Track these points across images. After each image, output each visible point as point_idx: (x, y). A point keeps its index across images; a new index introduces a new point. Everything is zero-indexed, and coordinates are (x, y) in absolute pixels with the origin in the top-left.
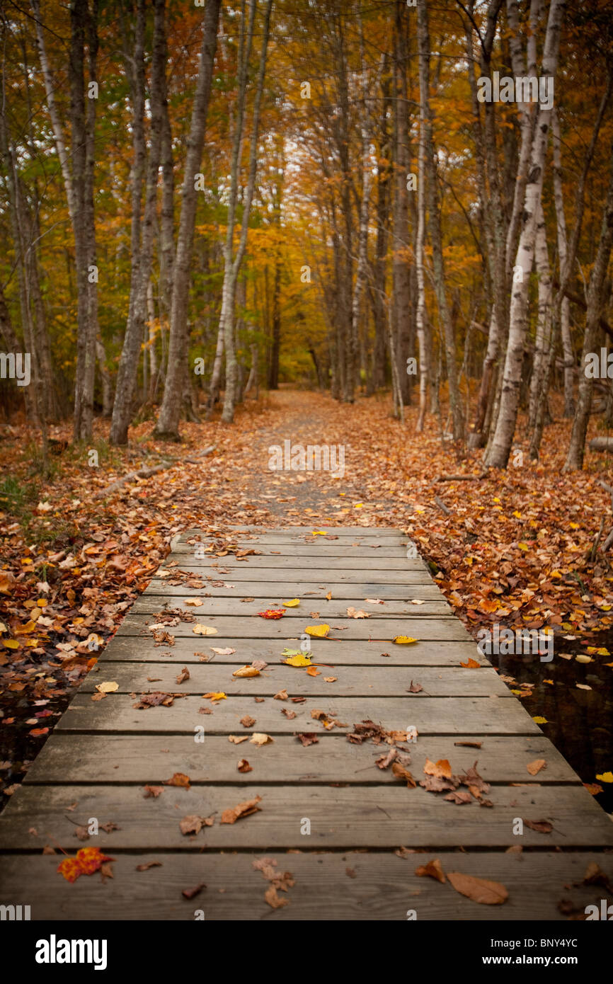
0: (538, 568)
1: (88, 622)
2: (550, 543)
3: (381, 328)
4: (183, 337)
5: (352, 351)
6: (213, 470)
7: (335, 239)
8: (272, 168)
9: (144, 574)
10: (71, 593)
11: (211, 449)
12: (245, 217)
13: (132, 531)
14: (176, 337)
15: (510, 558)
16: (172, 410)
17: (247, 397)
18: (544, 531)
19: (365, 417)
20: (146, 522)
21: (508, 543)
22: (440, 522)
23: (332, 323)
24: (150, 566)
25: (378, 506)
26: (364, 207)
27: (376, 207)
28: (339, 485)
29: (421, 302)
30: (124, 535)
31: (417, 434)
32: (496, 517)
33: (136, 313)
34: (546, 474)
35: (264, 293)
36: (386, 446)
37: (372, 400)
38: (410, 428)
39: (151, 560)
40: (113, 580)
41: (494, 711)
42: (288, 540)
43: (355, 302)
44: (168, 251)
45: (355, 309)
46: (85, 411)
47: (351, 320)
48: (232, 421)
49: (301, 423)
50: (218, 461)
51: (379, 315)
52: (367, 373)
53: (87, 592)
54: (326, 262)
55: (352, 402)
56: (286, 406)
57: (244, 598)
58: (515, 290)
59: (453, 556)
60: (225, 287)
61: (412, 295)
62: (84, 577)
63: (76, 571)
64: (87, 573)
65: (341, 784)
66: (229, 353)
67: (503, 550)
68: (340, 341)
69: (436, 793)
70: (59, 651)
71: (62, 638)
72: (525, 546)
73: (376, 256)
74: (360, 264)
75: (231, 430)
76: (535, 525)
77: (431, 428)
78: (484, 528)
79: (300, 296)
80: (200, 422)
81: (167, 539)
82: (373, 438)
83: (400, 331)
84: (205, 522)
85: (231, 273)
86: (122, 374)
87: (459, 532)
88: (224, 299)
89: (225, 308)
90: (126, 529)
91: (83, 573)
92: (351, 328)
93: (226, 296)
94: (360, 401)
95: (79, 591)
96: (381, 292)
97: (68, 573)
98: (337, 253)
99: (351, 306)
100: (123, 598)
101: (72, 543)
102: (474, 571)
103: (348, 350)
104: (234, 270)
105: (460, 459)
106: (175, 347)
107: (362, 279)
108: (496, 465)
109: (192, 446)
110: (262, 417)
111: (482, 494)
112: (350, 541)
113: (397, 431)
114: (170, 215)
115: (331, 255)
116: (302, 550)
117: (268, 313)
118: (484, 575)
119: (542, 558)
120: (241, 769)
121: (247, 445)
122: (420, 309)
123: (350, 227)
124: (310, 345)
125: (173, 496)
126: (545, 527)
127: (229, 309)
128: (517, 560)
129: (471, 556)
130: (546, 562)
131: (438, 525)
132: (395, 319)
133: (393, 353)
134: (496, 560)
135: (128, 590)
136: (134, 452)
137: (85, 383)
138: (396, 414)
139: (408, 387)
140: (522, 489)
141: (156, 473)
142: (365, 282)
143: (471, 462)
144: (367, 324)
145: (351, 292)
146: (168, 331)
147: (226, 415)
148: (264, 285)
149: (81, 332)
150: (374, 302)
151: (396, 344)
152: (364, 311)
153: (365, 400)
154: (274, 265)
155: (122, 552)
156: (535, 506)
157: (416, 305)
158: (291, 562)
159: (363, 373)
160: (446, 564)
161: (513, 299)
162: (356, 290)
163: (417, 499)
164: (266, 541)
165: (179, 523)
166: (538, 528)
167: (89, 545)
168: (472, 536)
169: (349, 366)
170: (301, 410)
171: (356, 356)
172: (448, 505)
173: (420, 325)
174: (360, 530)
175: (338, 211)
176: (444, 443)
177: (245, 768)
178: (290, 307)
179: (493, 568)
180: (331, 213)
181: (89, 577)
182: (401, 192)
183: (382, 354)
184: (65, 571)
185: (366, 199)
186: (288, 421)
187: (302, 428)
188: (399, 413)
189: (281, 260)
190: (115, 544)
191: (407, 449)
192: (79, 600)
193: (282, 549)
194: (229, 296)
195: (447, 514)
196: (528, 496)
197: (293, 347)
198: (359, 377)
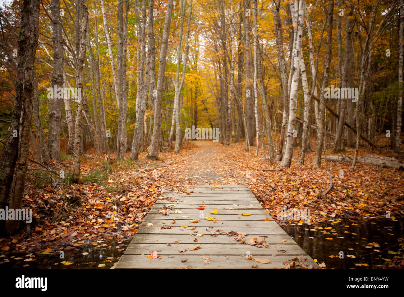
0: (299, 201)
1: (132, 219)
2: (304, 192)
3: (240, 114)
4: (159, 118)
5: (228, 123)
6: (174, 168)
7: (220, 77)
8: (193, 48)
9: (151, 202)
10: (125, 210)
11: (171, 162)
12: (184, 69)
13: (146, 188)
14: (157, 117)
15: (288, 197)
16: (155, 147)
17: (184, 143)
18: (302, 188)
19: (234, 150)
20: (151, 185)
21: (287, 192)
22: (262, 184)
23: (220, 111)
24: (153, 200)
25: (238, 179)
26: (232, 64)
27: (237, 63)
28: (223, 173)
29: (256, 102)
30: (143, 189)
31: (255, 157)
32: (284, 183)
33: (142, 108)
34: (306, 170)
35: (190, 100)
36: (242, 160)
37: (237, 144)
38: (252, 155)
39: (154, 198)
40: (140, 205)
41: (273, 230)
42: (205, 189)
43: (229, 103)
44: (153, 83)
45: (229, 106)
46: (121, 147)
47: (228, 110)
48: (179, 152)
49: (207, 153)
50: (175, 166)
51: (239, 108)
52: (235, 133)
53: (131, 209)
54: (216, 86)
55: (229, 145)
56: (200, 146)
57: (190, 205)
58: (291, 98)
59: (266, 196)
60: (175, 97)
61: (253, 99)
62: (130, 204)
63: (126, 202)
64: (130, 202)
65: (225, 244)
66: (177, 124)
67: (286, 194)
68: (223, 119)
69: (253, 245)
70: (123, 228)
71: (123, 224)
72: (294, 193)
73: (238, 84)
74: (231, 87)
75: (178, 155)
76: (298, 186)
77: (261, 154)
78: (279, 187)
79: (206, 100)
80: (165, 152)
81: (160, 190)
82: (237, 158)
83: (248, 115)
84: (173, 184)
85: (178, 91)
86: (136, 132)
87: (269, 188)
88: (175, 102)
89: (175, 106)
90: (144, 187)
91: (129, 202)
92: (228, 114)
93: (176, 101)
94: (232, 144)
95: (128, 209)
96: (239, 99)
97: (123, 203)
98: (221, 83)
99: (228, 104)
100: (144, 211)
101: (124, 192)
102: (274, 202)
103: (226, 123)
104: (180, 90)
105: (272, 164)
106: (156, 122)
107: (232, 93)
108: (286, 166)
109: (163, 161)
110: (191, 151)
111: (279, 176)
112: (227, 189)
113: (247, 155)
114: (153, 69)
115: (219, 83)
116: (210, 192)
117: (192, 107)
118: (278, 203)
119: (301, 197)
120: (195, 241)
121: (186, 160)
122: (256, 105)
123: (227, 72)
124: (210, 121)
125: (160, 176)
126: (302, 187)
127: (177, 106)
128: (291, 198)
129: (273, 196)
130: (302, 199)
131: (261, 186)
132: (246, 109)
133: (245, 123)
134: (283, 198)
135: (146, 208)
136: (141, 164)
137: (122, 135)
138: (247, 149)
139: (252, 138)
140: (295, 174)
141: (151, 170)
142: (234, 94)
143: (276, 165)
144: (235, 112)
145: (227, 99)
146: (153, 116)
147: (176, 149)
148: (190, 96)
149: (120, 116)
150: (237, 103)
151: (246, 119)
152: (233, 106)
153: (234, 144)
154: (195, 88)
155: (143, 195)
156: (299, 180)
157: (254, 104)
158: (206, 195)
159: (233, 133)
160: (264, 199)
161: (290, 101)
162: (230, 98)
163: (253, 177)
164: (196, 189)
165: (164, 185)
166: (300, 187)
167: (130, 193)
168: (274, 190)
169: (227, 130)
170: (207, 148)
171: (230, 126)
172: (265, 179)
173: (256, 112)
174: (231, 186)
175: (222, 65)
176: (266, 159)
177: (196, 240)
178: (201, 105)
179: (282, 201)
180: (218, 66)
181: (131, 204)
182: (247, 57)
183: (241, 125)
184: (123, 202)
185: (233, 60)
186: (202, 152)
187: (208, 154)
188: (248, 149)
189: (197, 86)
190: (140, 192)
191: (251, 162)
192: (128, 212)
193: (203, 192)
194: (177, 101)
195: (265, 182)
196: (297, 177)
197: (203, 122)
198: (232, 135)
